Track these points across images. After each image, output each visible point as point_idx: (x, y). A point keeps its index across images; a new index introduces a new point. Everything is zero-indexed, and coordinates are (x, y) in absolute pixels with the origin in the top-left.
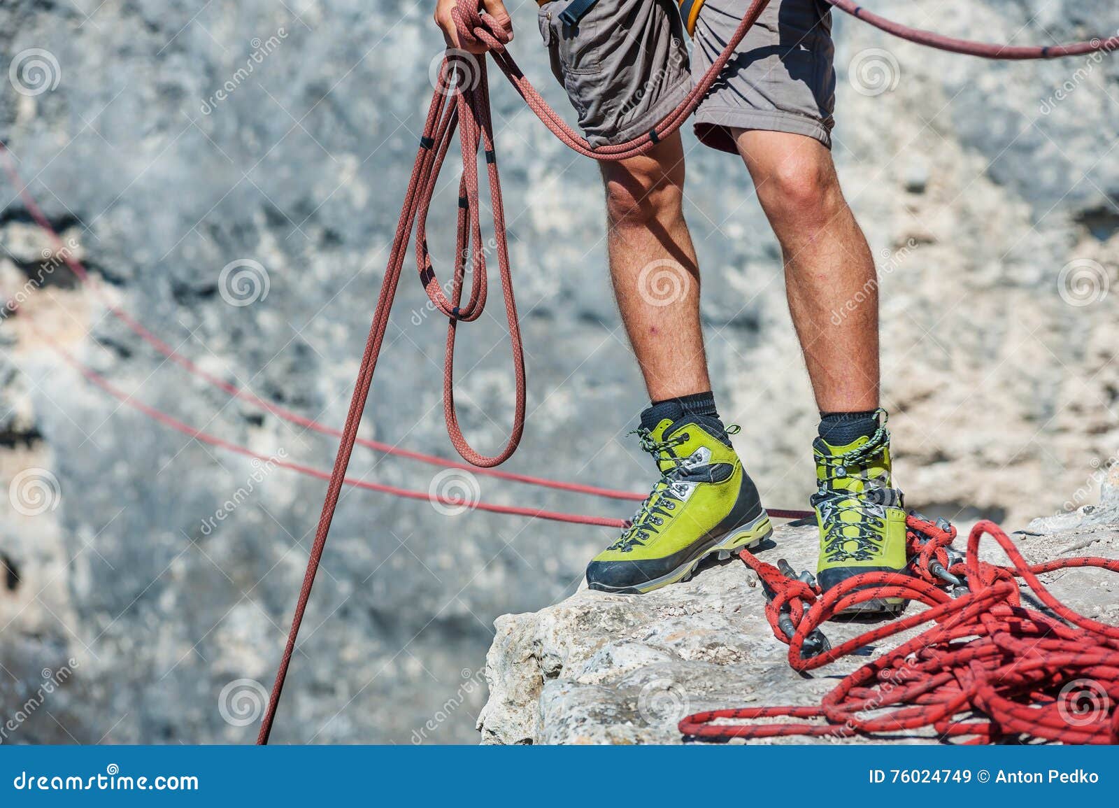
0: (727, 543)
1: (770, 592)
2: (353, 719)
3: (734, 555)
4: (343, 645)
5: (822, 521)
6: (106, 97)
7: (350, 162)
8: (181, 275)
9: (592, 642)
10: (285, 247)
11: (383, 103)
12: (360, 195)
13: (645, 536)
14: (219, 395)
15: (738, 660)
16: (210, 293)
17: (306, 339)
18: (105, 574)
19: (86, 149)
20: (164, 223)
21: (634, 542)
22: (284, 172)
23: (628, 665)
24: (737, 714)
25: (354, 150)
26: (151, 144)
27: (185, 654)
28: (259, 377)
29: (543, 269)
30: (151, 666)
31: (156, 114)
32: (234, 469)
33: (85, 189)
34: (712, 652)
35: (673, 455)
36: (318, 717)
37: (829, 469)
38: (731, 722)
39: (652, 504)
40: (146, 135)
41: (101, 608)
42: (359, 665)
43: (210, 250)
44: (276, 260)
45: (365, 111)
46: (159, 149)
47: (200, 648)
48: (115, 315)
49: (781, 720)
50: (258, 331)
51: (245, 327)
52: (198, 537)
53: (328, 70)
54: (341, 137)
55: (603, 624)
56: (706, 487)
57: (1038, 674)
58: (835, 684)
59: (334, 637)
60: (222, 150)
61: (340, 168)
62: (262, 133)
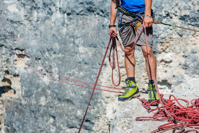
0: (135, 96)
1: (143, 102)
2: (55, 111)
3: (136, 97)
4: (55, 102)
5: (149, 93)
6: (28, 35)
7: (57, 44)
8: (36, 57)
9: (120, 107)
10: (49, 54)
11: (62, 37)
12: (58, 48)
13: (125, 94)
14: (40, 71)
15: (140, 110)
16: (40, 59)
17: (51, 65)
18: (26, 92)
19: (26, 41)
20: (35, 50)
21: (124, 95)
22: (49, 45)
23: (127, 111)
24: (142, 117)
25: (58, 42)
26: (33, 41)
27: (35, 102)
28: (45, 69)
29: (80, 57)
30: (31, 103)
31: (34, 37)
32: (42, 80)
33: (25, 46)
34: (136, 109)
35: (129, 85)
36: (51, 110)
37: (150, 87)
38: (142, 118)
39: (126, 90)
40: (33, 40)
41: (25, 96)
42: (56, 104)
43: (40, 54)
44: (48, 55)
45: (59, 37)
46: (34, 42)
47: (37, 101)
48: (28, 61)
49: (148, 118)
50: (45, 64)
51: (44, 63)
52: (37, 88)
53: (55, 32)
54: (56, 40)
55: (121, 105)
56: (133, 89)
57: (180, 114)
58: (154, 114)
59: (54, 101)
60: (42, 42)
61: (56, 44)
62: (47, 40)
